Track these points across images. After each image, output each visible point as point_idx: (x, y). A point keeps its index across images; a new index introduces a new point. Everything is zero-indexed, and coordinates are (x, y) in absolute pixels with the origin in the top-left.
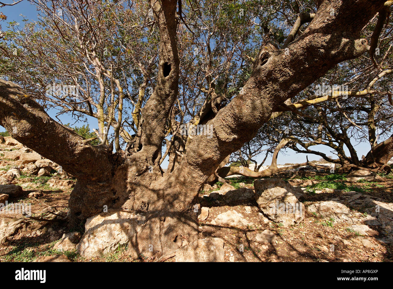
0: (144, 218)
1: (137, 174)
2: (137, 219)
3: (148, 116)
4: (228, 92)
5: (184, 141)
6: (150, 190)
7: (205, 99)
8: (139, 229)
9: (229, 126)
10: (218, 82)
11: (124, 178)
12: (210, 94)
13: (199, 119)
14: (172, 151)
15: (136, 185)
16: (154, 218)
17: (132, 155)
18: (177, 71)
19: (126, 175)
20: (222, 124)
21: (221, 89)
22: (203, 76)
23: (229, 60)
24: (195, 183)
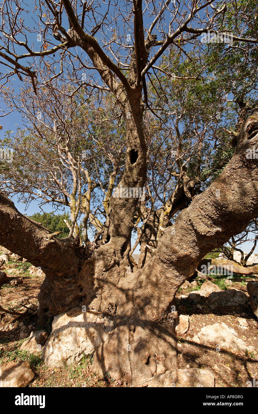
0: (112, 323)
1: (104, 270)
2: (104, 323)
3: (115, 206)
4: (202, 175)
5: (156, 229)
6: (118, 288)
7: (176, 183)
8: (106, 337)
9: (210, 217)
10: (190, 164)
11: (92, 273)
12: (182, 177)
13: (171, 206)
14: (143, 240)
15: (104, 281)
16: (122, 325)
17: (100, 248)
18: (144, 157)
19: (93, 270)
20: (200, 214)
21: (193, 171)
22: (173, 160)
23: (201, 141)
24: (170, 285)
